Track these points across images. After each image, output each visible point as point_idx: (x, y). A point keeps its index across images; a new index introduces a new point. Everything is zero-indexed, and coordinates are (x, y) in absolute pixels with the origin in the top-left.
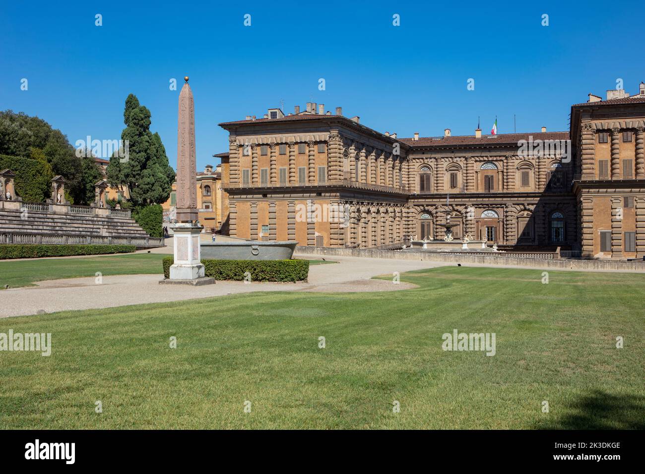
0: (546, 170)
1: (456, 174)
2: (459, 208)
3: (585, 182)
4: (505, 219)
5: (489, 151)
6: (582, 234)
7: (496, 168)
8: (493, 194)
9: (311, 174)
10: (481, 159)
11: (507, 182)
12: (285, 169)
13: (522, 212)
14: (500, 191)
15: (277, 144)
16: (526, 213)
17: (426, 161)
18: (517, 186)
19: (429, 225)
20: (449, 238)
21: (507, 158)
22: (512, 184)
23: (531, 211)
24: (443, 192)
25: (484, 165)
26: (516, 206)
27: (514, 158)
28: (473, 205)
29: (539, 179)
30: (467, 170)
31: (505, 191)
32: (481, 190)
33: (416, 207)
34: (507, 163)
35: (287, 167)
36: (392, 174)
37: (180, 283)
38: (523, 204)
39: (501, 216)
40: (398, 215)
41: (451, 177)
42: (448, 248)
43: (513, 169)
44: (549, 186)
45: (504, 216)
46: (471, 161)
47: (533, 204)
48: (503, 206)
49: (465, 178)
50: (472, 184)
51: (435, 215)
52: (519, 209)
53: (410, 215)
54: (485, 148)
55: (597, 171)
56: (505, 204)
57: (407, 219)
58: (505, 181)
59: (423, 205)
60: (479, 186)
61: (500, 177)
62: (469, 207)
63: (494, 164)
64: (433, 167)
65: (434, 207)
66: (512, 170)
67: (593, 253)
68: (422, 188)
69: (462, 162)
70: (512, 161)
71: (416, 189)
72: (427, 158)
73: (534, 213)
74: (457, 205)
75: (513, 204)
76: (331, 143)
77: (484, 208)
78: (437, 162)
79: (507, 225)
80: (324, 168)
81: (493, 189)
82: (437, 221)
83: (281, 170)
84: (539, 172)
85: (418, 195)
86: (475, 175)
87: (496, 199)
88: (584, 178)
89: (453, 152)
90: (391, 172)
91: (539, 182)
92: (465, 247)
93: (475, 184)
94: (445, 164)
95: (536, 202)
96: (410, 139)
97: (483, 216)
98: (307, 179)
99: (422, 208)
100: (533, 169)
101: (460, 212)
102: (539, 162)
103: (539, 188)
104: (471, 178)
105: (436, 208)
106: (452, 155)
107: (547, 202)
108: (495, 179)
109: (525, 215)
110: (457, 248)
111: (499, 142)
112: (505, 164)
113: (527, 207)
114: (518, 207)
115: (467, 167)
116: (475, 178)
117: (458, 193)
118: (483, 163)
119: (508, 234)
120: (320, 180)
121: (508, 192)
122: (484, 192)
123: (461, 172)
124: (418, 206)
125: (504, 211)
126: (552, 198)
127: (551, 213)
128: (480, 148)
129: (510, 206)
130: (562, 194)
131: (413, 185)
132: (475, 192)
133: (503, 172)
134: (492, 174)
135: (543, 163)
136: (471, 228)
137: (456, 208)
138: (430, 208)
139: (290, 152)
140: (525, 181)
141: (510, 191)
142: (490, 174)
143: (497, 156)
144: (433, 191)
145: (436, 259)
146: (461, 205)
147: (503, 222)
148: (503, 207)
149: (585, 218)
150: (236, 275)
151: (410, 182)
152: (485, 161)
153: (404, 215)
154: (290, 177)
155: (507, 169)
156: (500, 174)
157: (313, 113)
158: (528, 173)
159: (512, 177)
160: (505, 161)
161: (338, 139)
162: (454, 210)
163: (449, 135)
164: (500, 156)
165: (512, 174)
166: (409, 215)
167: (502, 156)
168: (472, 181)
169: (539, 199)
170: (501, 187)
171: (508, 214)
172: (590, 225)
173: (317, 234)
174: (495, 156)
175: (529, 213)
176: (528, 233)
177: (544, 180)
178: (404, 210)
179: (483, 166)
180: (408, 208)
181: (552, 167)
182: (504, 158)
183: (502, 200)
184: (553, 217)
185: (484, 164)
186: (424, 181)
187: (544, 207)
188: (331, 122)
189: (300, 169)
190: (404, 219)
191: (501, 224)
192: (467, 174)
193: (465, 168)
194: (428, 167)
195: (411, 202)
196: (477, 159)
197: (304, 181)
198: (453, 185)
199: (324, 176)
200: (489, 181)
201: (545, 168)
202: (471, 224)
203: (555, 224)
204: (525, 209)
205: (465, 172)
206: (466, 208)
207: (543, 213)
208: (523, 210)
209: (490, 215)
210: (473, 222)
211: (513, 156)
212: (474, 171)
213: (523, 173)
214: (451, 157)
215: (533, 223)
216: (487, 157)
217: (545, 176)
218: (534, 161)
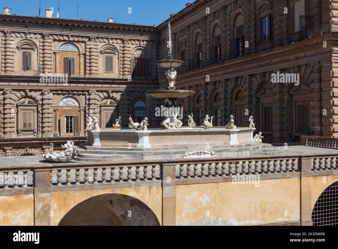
0: (130, 56)
1: (30, 54)
2: (33, 94)
4: (87, 108)
5: (71, 30)
7: (77, 50)
8: (76, 78)
10: (61, 38)
11: (90, 67)
13: (105, 100)
14: (82, 76)
16: (109, 101)
18: (100, 71)
21: (90, 39)
22: (96, 69)
23: (115, 99)
25: (64, 46)
26: (99, 93)
27: (98, 40)
28: (51, 91)
29: (123, 64)
30: (43, 50)
31: (87, 76)
34: (90, 45)
38: (107, 92)
39: (83, 105)
41: (23, 57)
43: (97, 52)
44: (133, 73)
45: (86, 104)
46: (49, 40)
47: (117, 92)
48: (85, 93)
49: (41, 59)
50: (49, 67)
51: (2, 102)
52: (102, 96)
54: (67, 25)
56: (88, 91)
58: (88, 65)
60: (58, 69)
61: (82, 60)
62: (47, 93)
63: (75, 45)
65: (2, 92)
66: (95, 54)
69: (37, 40)
70: (95, 43)
73: (119, 101)
74: (30, 91)
75: (97, 91)
77: (63, 94)
78: (6, 36)
81: (73, 73)
84: (123, 57)
86: (53, 56)
87: (79, 85)
89: (26, 27)
91: (123, 68)
93: (52, 67)
94: (16, 40)
100: (117, 54)
101: (34, 99)
102: (124, 47)
103: (123, 75)
104: (49, 59)
105: (4, 94)
106: (26, 30)
107: (132, 89)
108: (76, 63)
109: (108, 104)
112: (88, 46)
113: (111, 95)
115: (43, 46)
116: (52, 59)
117: (32, 75)
118: (62, 43)
121: (91, 77)
123: (36, 52)
125: (86, 99)
126: (137, 86)
127: (134, 102)
128: (61, 25)
129: (93, 93)
130: (147, 82)
133: (85, 55)
134: (73, 57)
135: (128, 49)
136: (48, 118)
137: (29, 94)
140: (109, 66)
141: (93, 77)
142: (70, 56)
143: (79, 36)
146: (36, 91)
147: (85, 111)
148: (85, 95)
152: (64, 40)
155: (90, 52)
156: (82, 57)
158: (112, 58)
159: (95, 61)
160: (88, 43)
162: (26, 96)
164: (82, 37)
165: (95, 58)
167: (85, 37)
168: (49, 63)
169: (125, 86)
170: (82, 71)
171: (91, 102)
174: (77, 37)
175: (112, 101)
177: (130, 66)
179: (62, 47)
181: (135, 53)
182: (86, 40)
183: (85, 87)
184: (135, 106)
185: (64, 44)
187: (128, 95)
191: (82, 113)
192: (43, 54)
193: (42, 47)
196: (56, 38)
198: (26, 66)
200: (69, 64)
201: (129, 54)
202: (48, 113)
203: (138, 113)
204: (109, 97)
205: (41, 51)
206: (42, 94)
207: (128, 102)
208: (107, 98)
209: (70, 103)
210: (51, 110)
211: (97, 38)
212: (52, 52)
213: (107, 58)
214: (24, 33)
215: (116, 113)
216: (67, 36)
217: (129, 63)
218: (118, 45)
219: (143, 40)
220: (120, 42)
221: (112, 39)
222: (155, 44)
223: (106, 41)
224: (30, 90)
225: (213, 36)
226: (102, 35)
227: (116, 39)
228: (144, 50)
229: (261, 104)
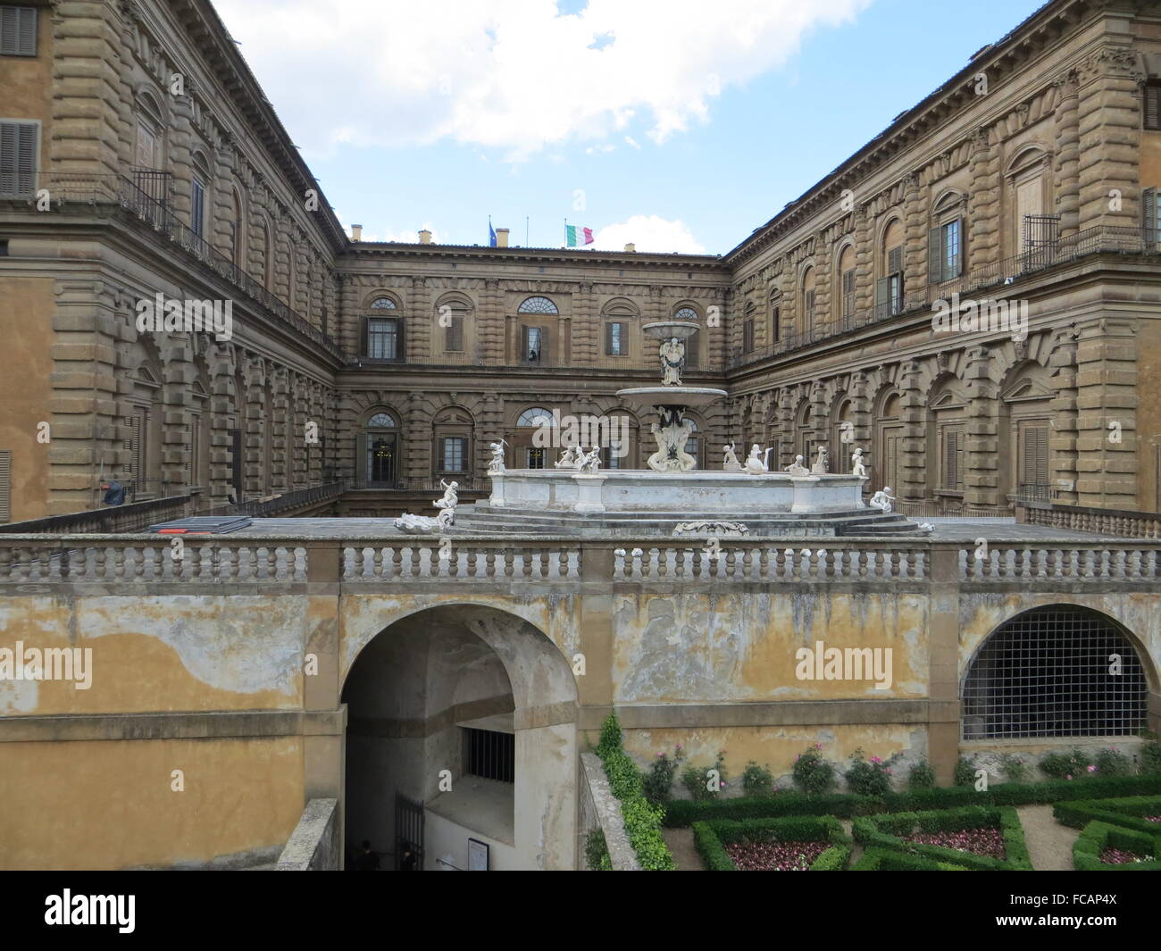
1: (460, 321)
2: (466, 402)
5: (542, 269)
8: (551, 370)
10: (523, 287)
11: (580, 345)
14: (562, 364)
17: (386, 282)
18: (601, 355)
21: (580, 288)
22: (592, 349)
24: (427, 362)
25: (527, 302)
27: (597, 290)
28: (500, 395)
29: (650, 340)
30: (487, 312)
31: (572, 365)
32: (518, 361)
33: (358, 397)
34: (581, 299)
46: (496, 291)
48: (569, 399)
49: (482, 331)
50: (495, 346)
54: (534, 260)
56: (575, 396)
58: (576, 341)
59: (375, 392)
60: (511, 351)
61: (564, 332)
62: (491, 399)
63: (549, 300)
64: (404, 299)
65: (404, 397)
66: (590, 317)
69: (475, 292)
70: (592, 297)
74: (460, 395)
75: (595, 396)
77: (525, 403)
78: (414, 287)
86: (505, 323)
89: (454, 266)
93: (501, 346)
94: (434, 293)
97: (521, 421)
99: (373, 398)
100: (638, 318)
101: (467, 411)
102: (652, 304)
105: (410, 400)
106: (454, 273)
108: (552, 338)
112: (576, 303)
114: (603, 404)
115: (487, 304)
116: (504, 331)
117: (464, 363)
118: (524, 297)
123: (472, 316)
124: (363, 393)
125: (571, 412)
131: (351, 342)
132: (504, 364)
133: (570, 320)
134: (545, 326)
135: (662, 307)
137: (458, 401)
138: (395, 401)
142: (540, 323)
143: (560, 283)
144: (402, 358)
146: (471, 394)
148: (569, 403)
151: (345, 333)
152: (529, 292)
155: (581, 315)
156: (565, 324)
159: (591, 333)
160: (578, 296)
162: (454, 407)
164: (566, 283)
165: (592, 326)
167: (571, 283)
168: (498, 338)
170: (562, 355)
174: (556, 283)
179: (524, 306)
182: (573, 289)
183: (570, 387)
185: (527, 299)
192: (485, 320)
193: (483, 307)
194: (391, 298)
196: (512, 287)
198: (453, 346)
205: (482, 315)
206: (483, 402)
208: (615, 411)
211: (596, 284)
212: (502, 316)
214: (450, 278)
215: (634, 444)
216: (533, 281)
218: (641, 299)
219: (694, 287)
220: (644, 292)
221: (626, 286)
222: (720, 295)
223: (616, 290)
224: (459, 393)
225: (840, 272)
226: (605, 279)
227: (636, 286)
228: (696, 309)
229: (939, 426)
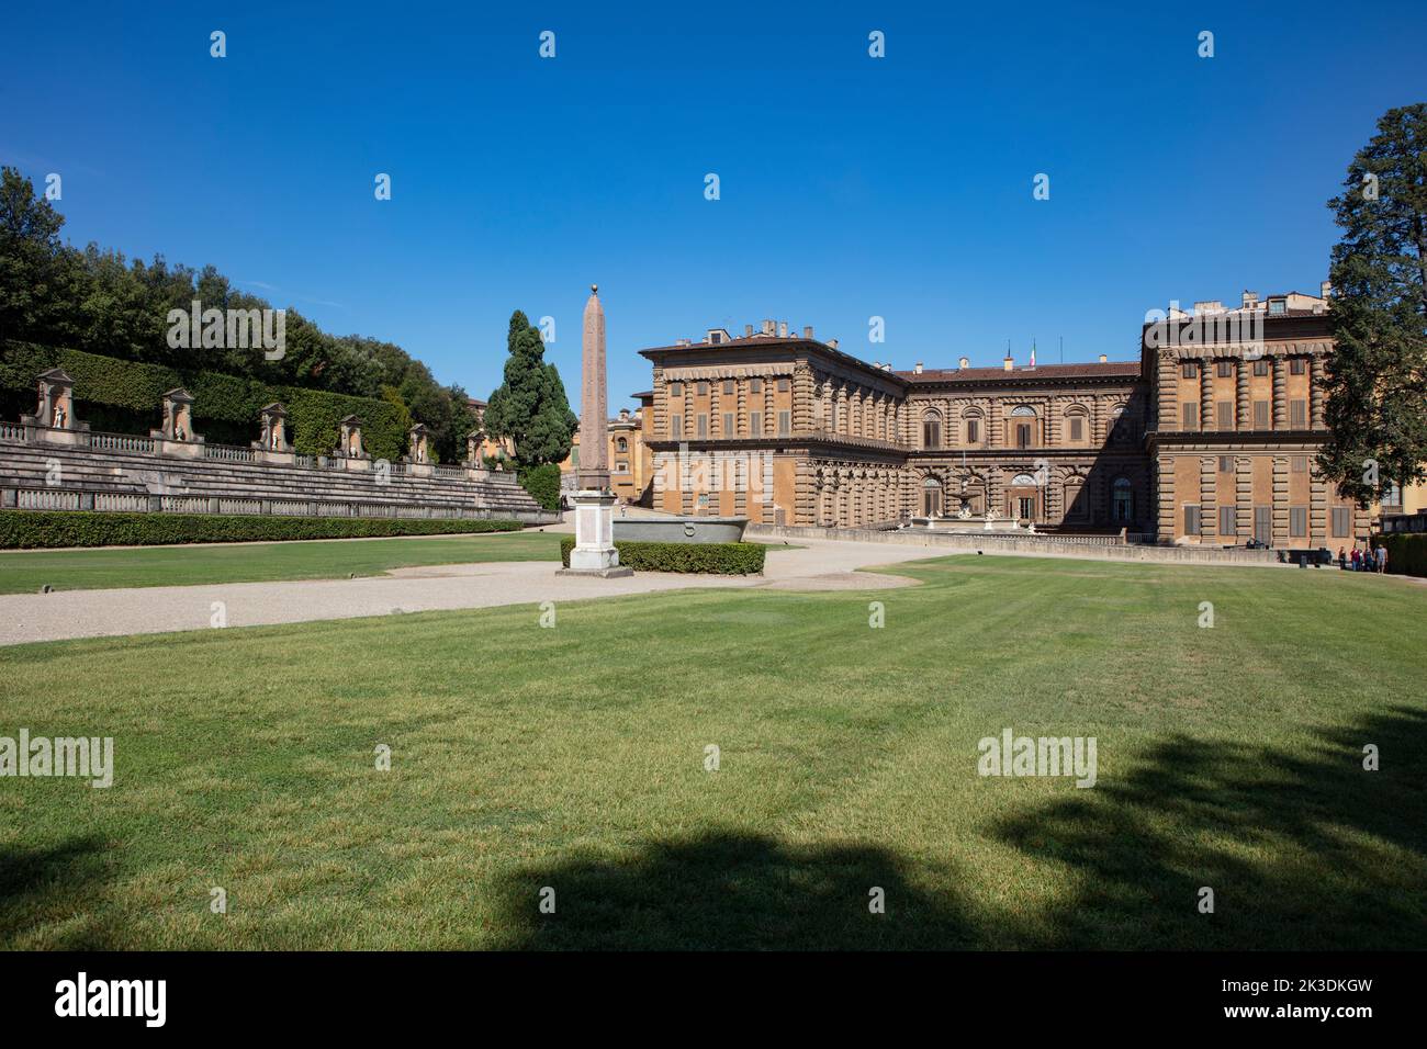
0: (1106, 417)
1: (976, 423)
2: (980, 471)
3: (1163, 434)
4: (1046, 488)
5: (1024, 390)
6: (1158, 509)
7: (1034, 414)
8: (1029, 451)
9: (769, 422)
10: (1013, 401)
11: (1050, 434)
12: (731, 415)
13: (1071, 478)
15: (721, 379)
16: (1076, 478)
17: (933, 403)
18: (1064, 440)
19: (936, 496)
20: (966, 514)
21: (1049, 399)
23: (1084, 476)
24: (956, 449)
25: (1017, 410)
26: (1063, 469)
27: (1059, 399)
28: (1001, 467)
29: (1096, 429)
31: (1047, 447)
32: (1012, 446)
33: (919, 470)
34: (1050, 406)
35: (734, 412)
36: (885, 422)
37: (584, 574)
38: (1073, 466)
40: (892, 480)
41: (969, 427)
42: (964, 529)
43: (1058, 415)
44: (1110, 440)
45: (1044, 482)
46: (996, 404)
47: (1086, 466)
50: (999, 437)
51: (945, 481)
52: (1067, 473)
53: (910, 480)
54: (1018, 385)
55: (1180, 420)
56: (1047, 466)
57: (905, 486)
58: (1047, 432)
59: (928, 467)
60: (1010, 440)
61: (1040, 427)
62: (995, 469)
63: (1030, 408)
64: (943, 412)
65: (945, 469)
66: (1056, 417)
67: (1174, 537)
68: (927, 442)
69: (984, 406)
71: (918, 443)
72: (934, 400)
73: (1088, 478)
74: (977, 467)
75: (1059, 466)
76: (797, 377)
78: (949, 404)
79: (1049, 495)
80: (787, 414)
81: (1028, 444)
82: (948, 489)
83: (726, 415)
84: (1096, 420)
85: (921, 452)
87: (1034, 459)
88: (1162, 429)
89: (971, 391)
90: (883, 420)
91: (1096, 434)
92: (989, 527)
94: (960, 407)
95: (1092, 463)
96: (909, 373)
97: (1014, 482)
98: (762, 429)
99: (927, 470)
101: (981, 477)
102: (1096, 406)
103: (1096, 444)
104: (998, 428)
105: (947, 471)
106: (971, 395)
107: (1107, 462)
108: (1032, 430)
109: (1076, 482)
110: (976, 528)
111: (1039, 376)
112: (1047, 408)
113: (1079, 470)
114: (1066, 471)
117: (979, 449)
118: (1014, 407)
119: (1050, 509)
120: (781, 431)
121: (1051, 448)
122: (1016, 448)
124: (922, 468)
125: (1044, 476)
126: (1115, 457)
127: (1112, 480)
128: (1011, 385)
129: (1054, 469)
130: (1129, 452)
131: (914, 438)
132: (1004, 448)
133: (1043, 419)
136: (997, 500)
137: (976, 471)
138: (939, 471)
139: (739, 390)
140: (1076, 432)
141: (1053, 447)
142: (1025, 422)
144: (943, 447)
145: (946, 544)
146: (983, 467)
147: (1044, 492)
148: (1043, 470)
149: (1162, 487)
150: (662, 564)
151: (911, 433)
152: (1017, 403)
153: (901, 480)
154: (739, 426)
156: (1040, 421)
157: (772, 335)
158: (1080, 421)
160: (1047, 404)
161: (807, 372)
162: (973, 474)
163: (967, 366)
164: (1040, 397)
166: (908, 481)
169: (1095, 458)
170: (1040, 441)
172: (1170, 496)
173: (776, 507)
175: (1082, 478)
176: (1080, 508)
177: (1103, 432)
178: (901, 473)
179: (1015, 412)
180: (907, 471)
181: (1115, 412)
182: (1045, 400)
184: (1115, 485)
186: (930, 432)
187: (1102, 470)
188: (797, 349)
189: (753, 415)
190: (901, 486)
191: (1041, 494)
194: (936, 412)
195: (911, 463)
196: (1007, 401)
197: (759, 433)
198: (972, 438)
199: (787, 426)
200: (1023, 433)
201: (1105, 414)
202: (998, 494)
203: (1119, 495)
204: (1076, 474)
206: (990, 471)
207: (1101, 480)
208: (1071, 475)
209: (1025, 481)
210: (1001, 491)
211: (1059, 396)
212: (1001, 419)
213: (1073, 421)
214: (969, 399)
215: (1086, 492)
216: (1020, 397)
217: (1104, 426)
218: (1089, 404)
219: (1125, 395)
220: (1090, 398)
221: (1079, 396)
222: (1141, 398)
223: (1071, 399)
226: (1066, 392)
227: (1086, 396)
228: (1128, 406)
